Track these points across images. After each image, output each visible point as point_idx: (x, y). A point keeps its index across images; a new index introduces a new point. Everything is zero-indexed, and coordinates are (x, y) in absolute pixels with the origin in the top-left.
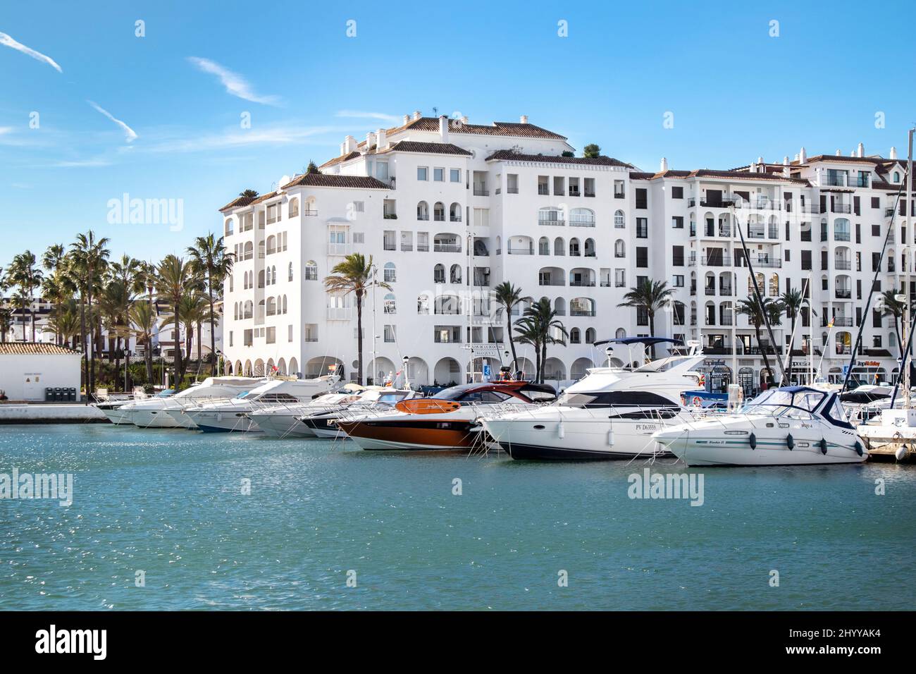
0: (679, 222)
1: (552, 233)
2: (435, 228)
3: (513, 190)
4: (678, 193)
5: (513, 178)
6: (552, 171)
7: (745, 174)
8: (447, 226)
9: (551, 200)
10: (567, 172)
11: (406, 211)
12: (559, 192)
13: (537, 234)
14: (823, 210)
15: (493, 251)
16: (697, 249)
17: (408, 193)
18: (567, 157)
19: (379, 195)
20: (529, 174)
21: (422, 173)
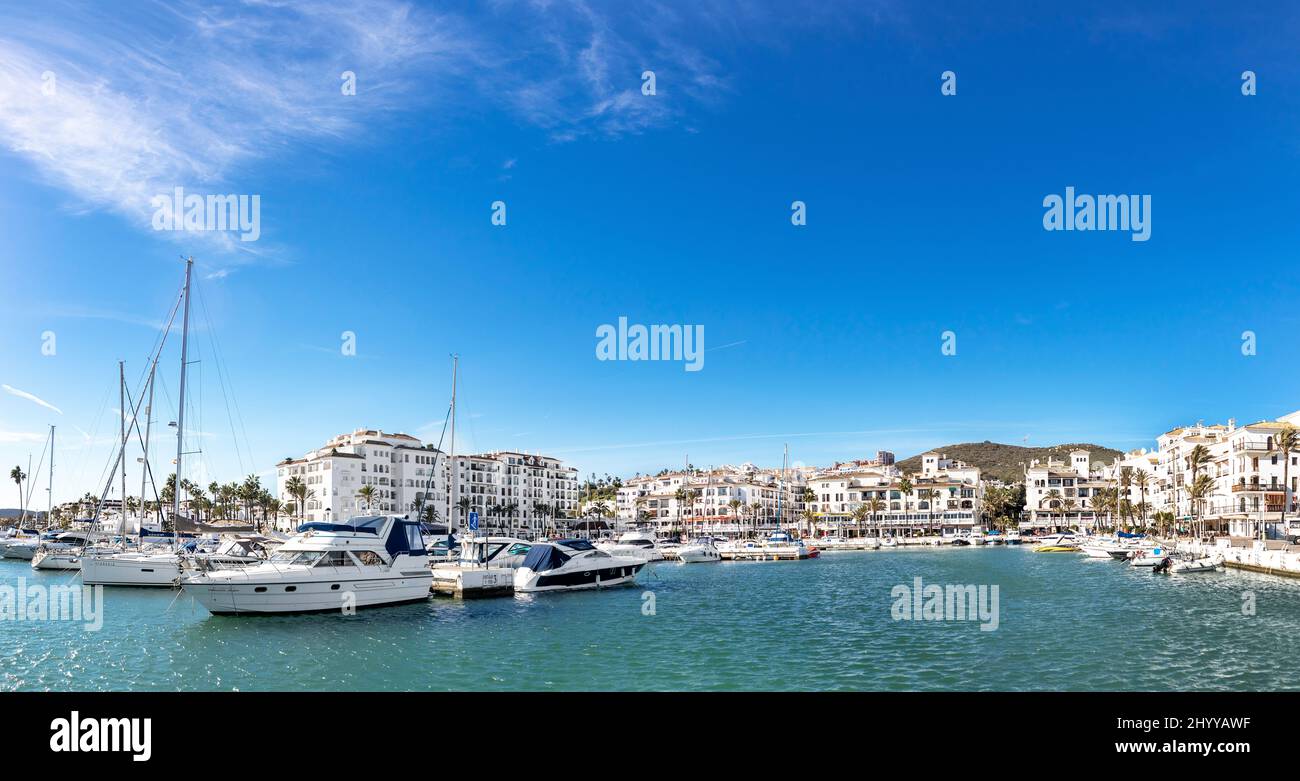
0: (462, 476)
1: (420, 478)
2: (380, 475)
3: (407, 461)
4: (462, 464)
5: (407, 456)
6: (421, 454)
7: (480, 457)
8: (384, 475)
9: (420, 466)
10: (426, 454)
11: (370, 468)
12: (423, 463)
13: (415, 478)
14: (509, 473)
15: (397, 485)
16: (468, 486)
17: (371, 461)
18: (423, 448)
19: (360, 461)
20: (412, 454)
21: (375, 453)
